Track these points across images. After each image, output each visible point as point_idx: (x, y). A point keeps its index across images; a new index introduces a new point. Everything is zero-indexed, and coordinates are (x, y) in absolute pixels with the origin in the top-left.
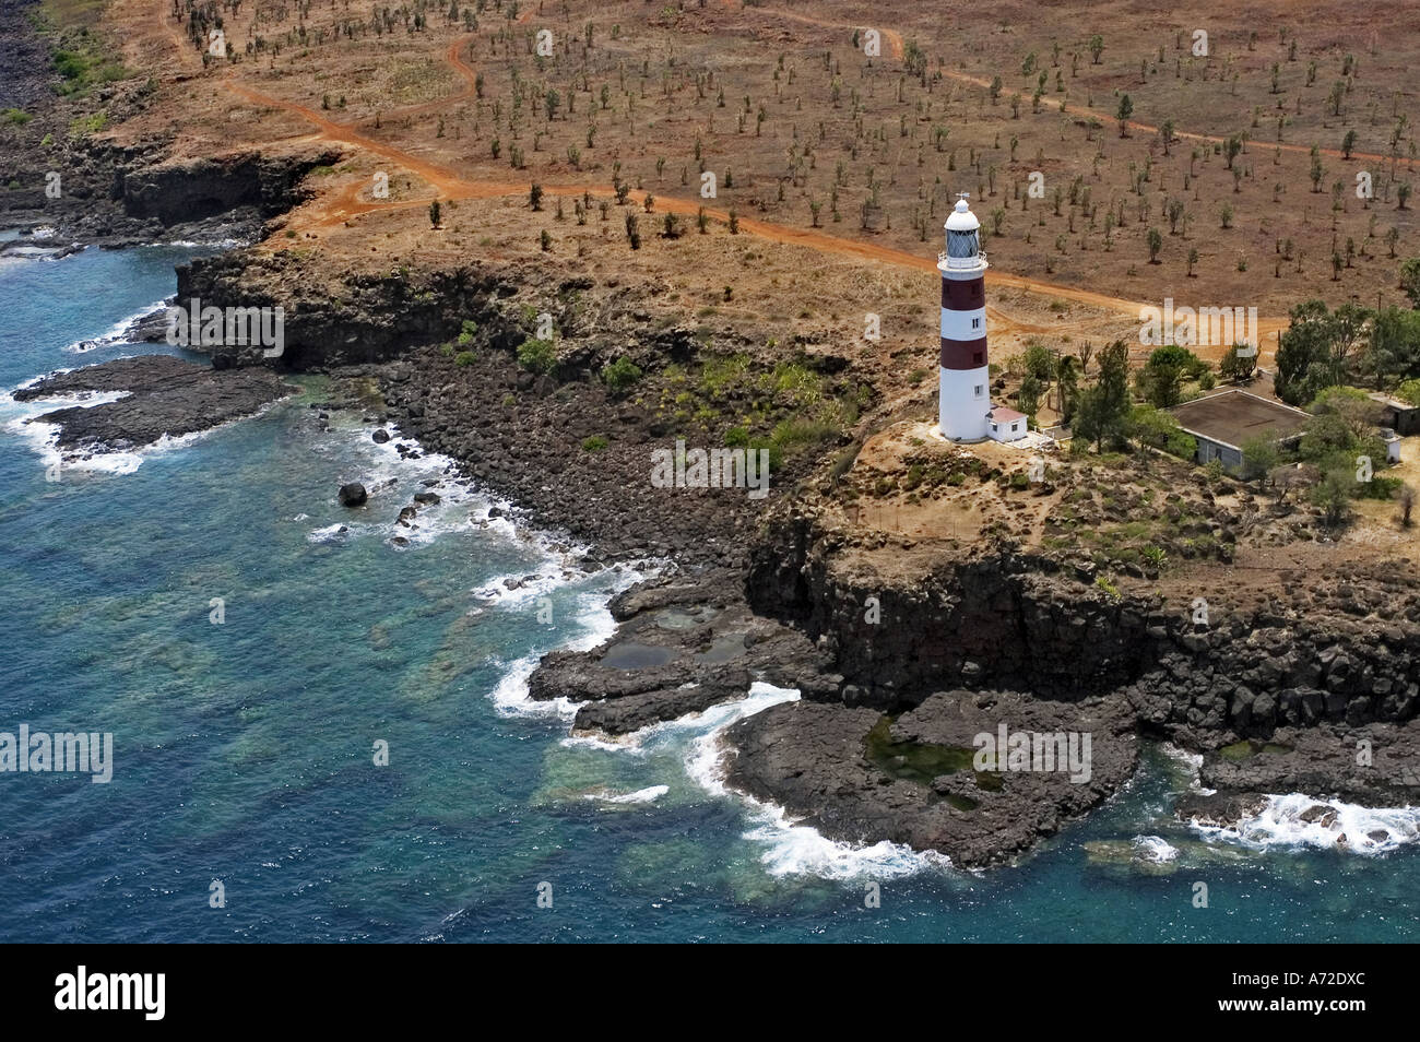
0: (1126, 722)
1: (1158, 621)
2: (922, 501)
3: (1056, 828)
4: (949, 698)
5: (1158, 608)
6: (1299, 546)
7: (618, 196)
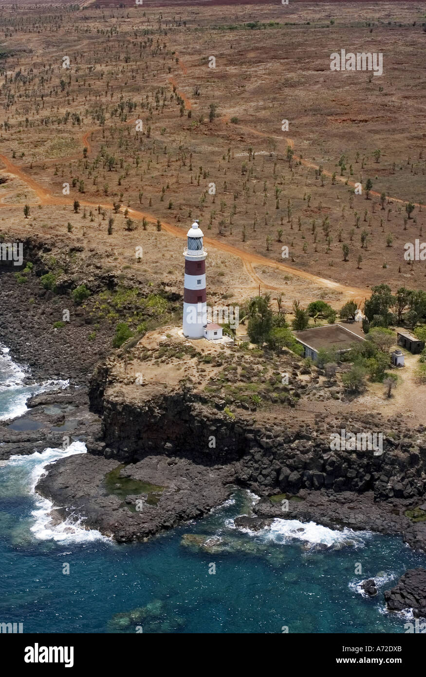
0: (231, 479)
1: (250, 431)
2: (160, 364)
3: (172, 526)
4: (155, 459)
5: (252, 425)
6: (332, 402)
7: (115, 209)
